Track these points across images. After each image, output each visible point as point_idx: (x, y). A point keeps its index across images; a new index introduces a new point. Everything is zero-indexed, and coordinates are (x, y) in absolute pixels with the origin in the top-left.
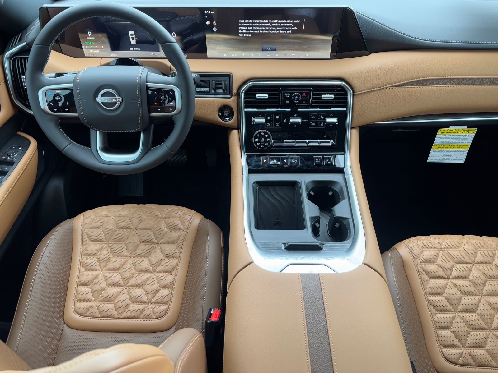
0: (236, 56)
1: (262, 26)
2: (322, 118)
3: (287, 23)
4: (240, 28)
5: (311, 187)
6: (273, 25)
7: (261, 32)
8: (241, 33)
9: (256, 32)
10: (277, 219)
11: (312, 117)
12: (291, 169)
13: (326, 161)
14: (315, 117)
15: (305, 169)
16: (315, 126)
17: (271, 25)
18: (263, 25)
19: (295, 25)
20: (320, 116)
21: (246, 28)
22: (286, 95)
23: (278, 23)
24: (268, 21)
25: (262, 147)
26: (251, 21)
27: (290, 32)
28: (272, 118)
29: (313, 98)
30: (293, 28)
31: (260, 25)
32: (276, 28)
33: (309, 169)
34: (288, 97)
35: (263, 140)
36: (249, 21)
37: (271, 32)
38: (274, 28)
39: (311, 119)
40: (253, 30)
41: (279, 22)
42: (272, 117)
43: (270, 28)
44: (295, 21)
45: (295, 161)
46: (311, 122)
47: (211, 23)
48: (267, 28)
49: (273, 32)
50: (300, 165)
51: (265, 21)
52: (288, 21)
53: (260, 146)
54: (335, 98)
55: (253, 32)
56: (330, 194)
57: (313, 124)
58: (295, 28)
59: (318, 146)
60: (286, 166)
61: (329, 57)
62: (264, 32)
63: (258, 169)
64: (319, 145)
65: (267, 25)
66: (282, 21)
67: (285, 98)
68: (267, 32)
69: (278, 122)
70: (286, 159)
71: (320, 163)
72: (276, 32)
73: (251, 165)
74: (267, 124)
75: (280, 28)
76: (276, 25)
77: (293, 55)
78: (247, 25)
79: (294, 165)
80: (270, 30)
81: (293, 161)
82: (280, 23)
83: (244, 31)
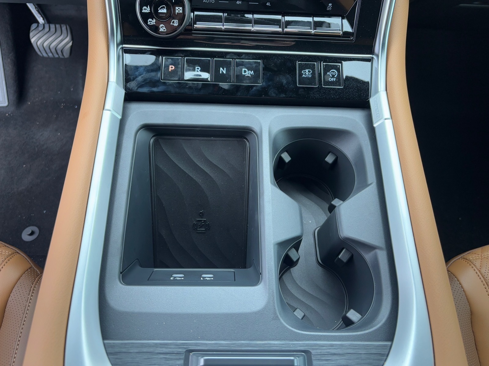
5: (283, 143)
10: (202, 215)
12: (239, 94)
13: (326, 77)
15: (274, 95)
25: (161, 30)
33: (283, 95)
35: (165, 11)
45: (248, 73)
50: (260, 83)
53: (155, 28)
56: (330, 159)
59: (309, 34)
60: (225, 86)
63: (153, 92)
64: (313, 32)
70: (227, 65)
71: (311, 80)
73: (134, 79)
79: (245, 84)
81: (245, 72)
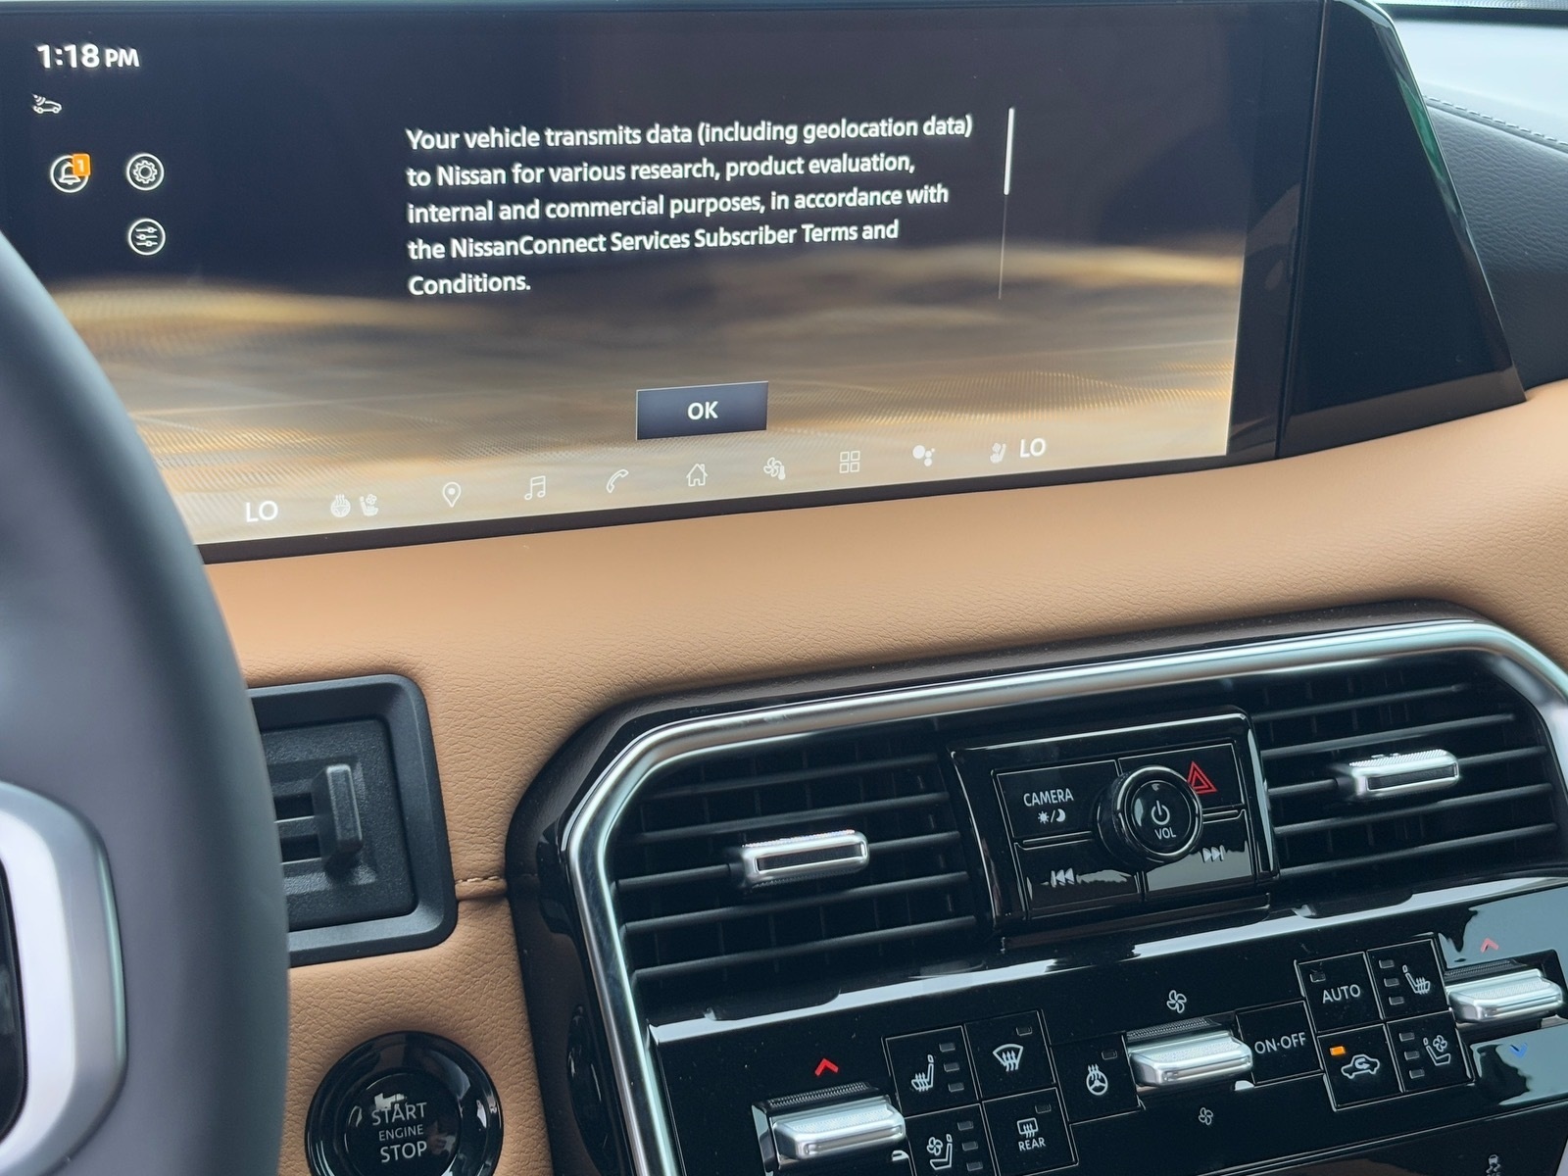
0: (370, 511)
1: (631, 190)
2: (1422, 986)
3: (860, 148)
4: (415, 215)
6: (734, 170)
7: (626, 244)
8: (433, 269)
9: (582, 245)
11: (1327, 997)
14: (1354, 991)
16: (1384, 1083)
17: (721, 169)
18: (644, 172)
19: (931, 159)
20: (1397, 973)
21: (483, 214)
22: (1039, 809)
23: (780, 151)
24: (687, 136)
26: (531, 139)
27: (891, 231)
28: (954, 1078)
29: (1283, 809)
30: (915, 197)
31: (617, 173)
32: (766, 201)
34: (1053, 828)
36: (508, 139)
37: (724, 239)
38: (750, 204)
39: (1328, 1017)
40: (545, 229)
41: (792, 140)
42: (958, 1056)
43: (712, 206)
44: (936, 127)
46: (1338, 1051)
47: (109, 173)
48: (679, 207)
49: (738, 239)
51: (660, 136)
52: (877, 130)
54: (1473, 778)
55: (544, 247)
57: (1361, 1064)
58: (936, 194)
61: (1219, 446)
62: (655, 241)
65: (679, 172)
66: (815, 133)
67: (1035, 844)
68: (679, 241)
69: (1025, 1110)
72: (767, 236)
74: (921, 1156)
75: (802, 202)
76: (769, 167)
77: (919, 452)
78: (489, 177)
80: (712, 224)
82: (803, 151)
83: (461, 248)
